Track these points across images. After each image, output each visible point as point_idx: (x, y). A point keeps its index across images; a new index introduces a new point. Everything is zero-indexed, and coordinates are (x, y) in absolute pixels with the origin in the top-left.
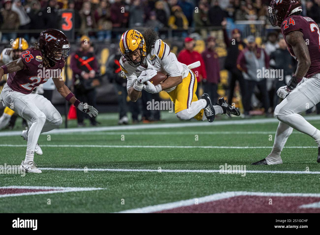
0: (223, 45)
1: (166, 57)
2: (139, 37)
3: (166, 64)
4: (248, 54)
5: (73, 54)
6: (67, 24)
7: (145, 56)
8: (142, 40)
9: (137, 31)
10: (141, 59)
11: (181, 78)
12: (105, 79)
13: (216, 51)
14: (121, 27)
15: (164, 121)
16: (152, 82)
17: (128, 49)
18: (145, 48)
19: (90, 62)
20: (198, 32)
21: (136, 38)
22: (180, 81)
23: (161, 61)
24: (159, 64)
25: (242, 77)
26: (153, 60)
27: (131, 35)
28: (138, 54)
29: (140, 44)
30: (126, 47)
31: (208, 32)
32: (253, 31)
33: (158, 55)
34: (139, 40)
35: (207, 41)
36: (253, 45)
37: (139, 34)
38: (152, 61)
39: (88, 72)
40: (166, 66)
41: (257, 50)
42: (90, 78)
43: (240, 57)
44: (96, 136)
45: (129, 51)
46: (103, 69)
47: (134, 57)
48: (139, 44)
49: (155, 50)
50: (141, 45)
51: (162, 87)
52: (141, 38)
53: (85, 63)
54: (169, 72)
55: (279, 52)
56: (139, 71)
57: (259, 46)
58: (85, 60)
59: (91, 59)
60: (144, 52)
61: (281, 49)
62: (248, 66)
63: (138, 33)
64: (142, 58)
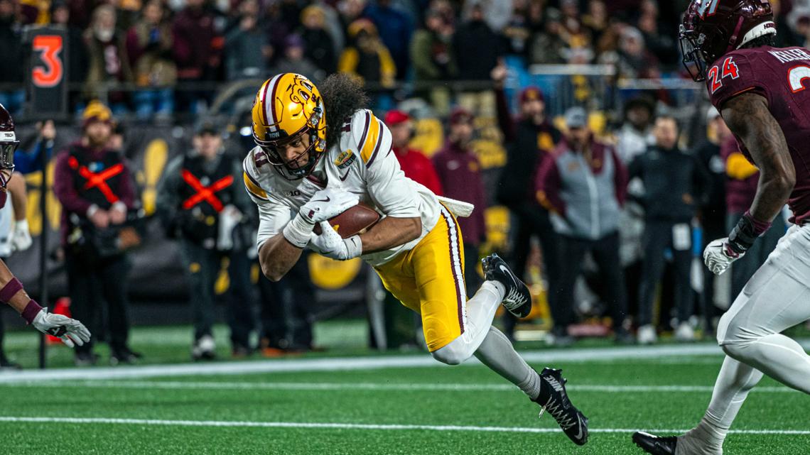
0: (494, 132)
1: (382, 160)
2: (311, 96)
3: (379, 181)
4: (567, 162)
5: (64, 155)
6: (47, 69)
7: (321, 153)
8: (318, 105)
9: (305, 78)
10: (310, 160)
11: (418, 223)
12: (154, 227)
13: (475, 150)
14: (202, 78)
15: (324, 352)
16: (337, 226)
17: (277, 127)
18: (325, 130)
19: (110, 179)
20: (424, 95)
21: (302, 99)
22: (415, 233)
23: (367, 171)
24: (358, 177)
25: (549, 226)
26: (344, 165)
27: (289, 87)
28: (304, 144)
29: (312, 115)
30: (271, 121)
31: (453, 96)
32: (581, 94)
33: (361, 151)
34: (310, 106)
35: (449, 122)
36: (582, 135)
37: (312, 87)
38: (341, 167)
39: (106, 206)
40: (377, 185)
41: (594, 150)
42: (111, 225)
43: (543, 171)
44: (128, 391)
45: (277, 135)
46: (150, 199)
47: (291, 153)
48: (309, 117)
49: (352, 137)
50: (313, 120)
51: (364, 244)
52: (315, 100)
53: (97, 180)
54: (385, 203)
55: (654, 155)
56: (300, 193)
57: (599, 138)
58: (97, 173)
59: (116, 170)
60: (320, 140)
61: (659, 148)
62: (565, 196)
63: (307, 85)
64: (313, 155)
